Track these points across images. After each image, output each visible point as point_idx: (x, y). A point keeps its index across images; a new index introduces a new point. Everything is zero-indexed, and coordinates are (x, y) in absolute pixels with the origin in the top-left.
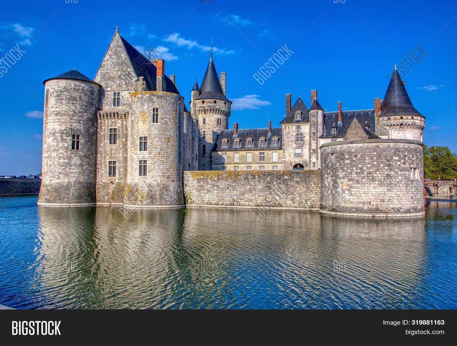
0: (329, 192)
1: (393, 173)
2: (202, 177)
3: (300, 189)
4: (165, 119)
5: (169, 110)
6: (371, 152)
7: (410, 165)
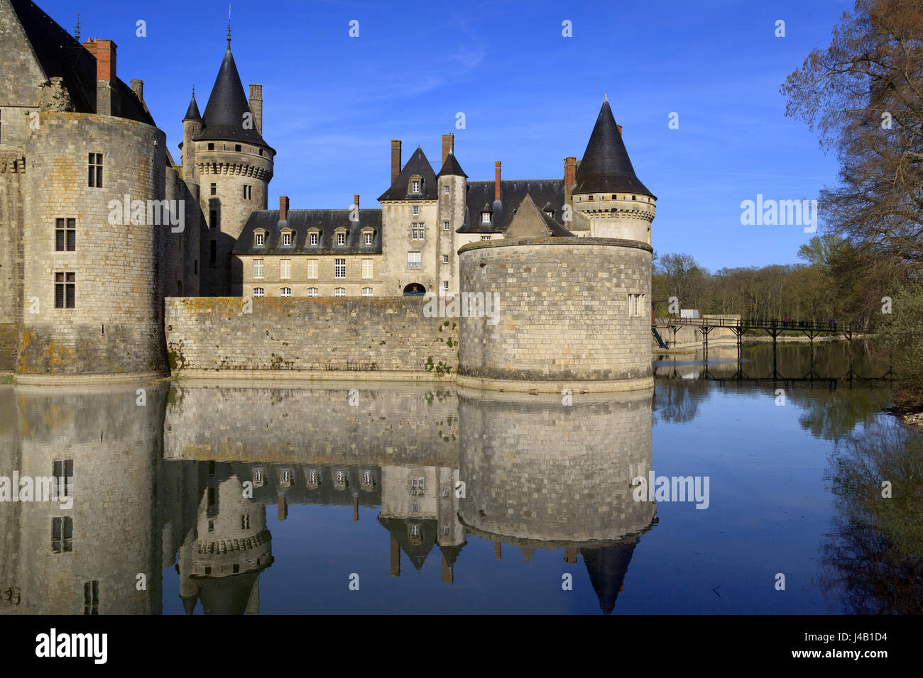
0: (476, 340)
1: (597, 303)
2: (209, 310)
3: (418, 336)
4: (119, 181)
5: (130, 159)
6: (557, 263)
7: (627, 287)
